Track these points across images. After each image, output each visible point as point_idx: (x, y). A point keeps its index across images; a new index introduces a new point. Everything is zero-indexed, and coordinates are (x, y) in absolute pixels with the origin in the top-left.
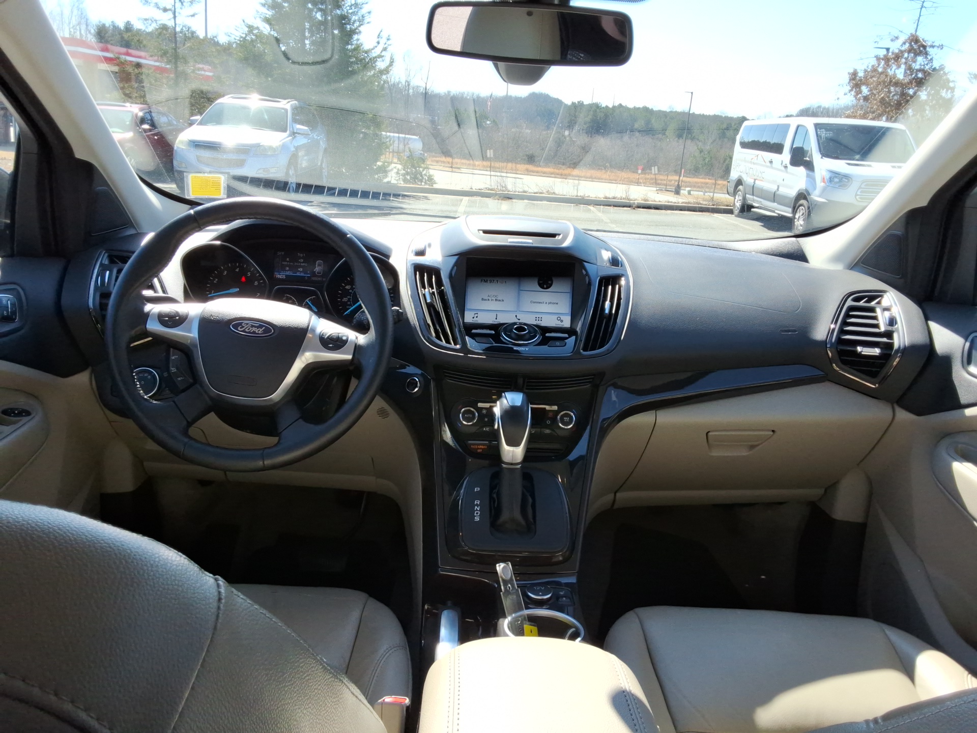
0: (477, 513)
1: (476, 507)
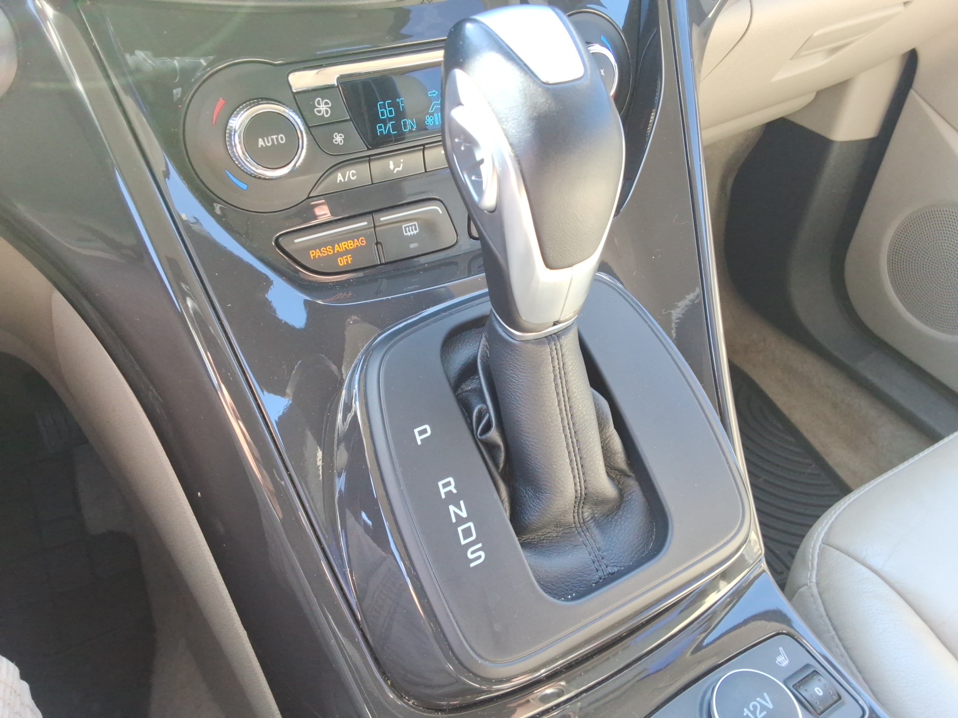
0: (467, 533)
1: (452, 508)
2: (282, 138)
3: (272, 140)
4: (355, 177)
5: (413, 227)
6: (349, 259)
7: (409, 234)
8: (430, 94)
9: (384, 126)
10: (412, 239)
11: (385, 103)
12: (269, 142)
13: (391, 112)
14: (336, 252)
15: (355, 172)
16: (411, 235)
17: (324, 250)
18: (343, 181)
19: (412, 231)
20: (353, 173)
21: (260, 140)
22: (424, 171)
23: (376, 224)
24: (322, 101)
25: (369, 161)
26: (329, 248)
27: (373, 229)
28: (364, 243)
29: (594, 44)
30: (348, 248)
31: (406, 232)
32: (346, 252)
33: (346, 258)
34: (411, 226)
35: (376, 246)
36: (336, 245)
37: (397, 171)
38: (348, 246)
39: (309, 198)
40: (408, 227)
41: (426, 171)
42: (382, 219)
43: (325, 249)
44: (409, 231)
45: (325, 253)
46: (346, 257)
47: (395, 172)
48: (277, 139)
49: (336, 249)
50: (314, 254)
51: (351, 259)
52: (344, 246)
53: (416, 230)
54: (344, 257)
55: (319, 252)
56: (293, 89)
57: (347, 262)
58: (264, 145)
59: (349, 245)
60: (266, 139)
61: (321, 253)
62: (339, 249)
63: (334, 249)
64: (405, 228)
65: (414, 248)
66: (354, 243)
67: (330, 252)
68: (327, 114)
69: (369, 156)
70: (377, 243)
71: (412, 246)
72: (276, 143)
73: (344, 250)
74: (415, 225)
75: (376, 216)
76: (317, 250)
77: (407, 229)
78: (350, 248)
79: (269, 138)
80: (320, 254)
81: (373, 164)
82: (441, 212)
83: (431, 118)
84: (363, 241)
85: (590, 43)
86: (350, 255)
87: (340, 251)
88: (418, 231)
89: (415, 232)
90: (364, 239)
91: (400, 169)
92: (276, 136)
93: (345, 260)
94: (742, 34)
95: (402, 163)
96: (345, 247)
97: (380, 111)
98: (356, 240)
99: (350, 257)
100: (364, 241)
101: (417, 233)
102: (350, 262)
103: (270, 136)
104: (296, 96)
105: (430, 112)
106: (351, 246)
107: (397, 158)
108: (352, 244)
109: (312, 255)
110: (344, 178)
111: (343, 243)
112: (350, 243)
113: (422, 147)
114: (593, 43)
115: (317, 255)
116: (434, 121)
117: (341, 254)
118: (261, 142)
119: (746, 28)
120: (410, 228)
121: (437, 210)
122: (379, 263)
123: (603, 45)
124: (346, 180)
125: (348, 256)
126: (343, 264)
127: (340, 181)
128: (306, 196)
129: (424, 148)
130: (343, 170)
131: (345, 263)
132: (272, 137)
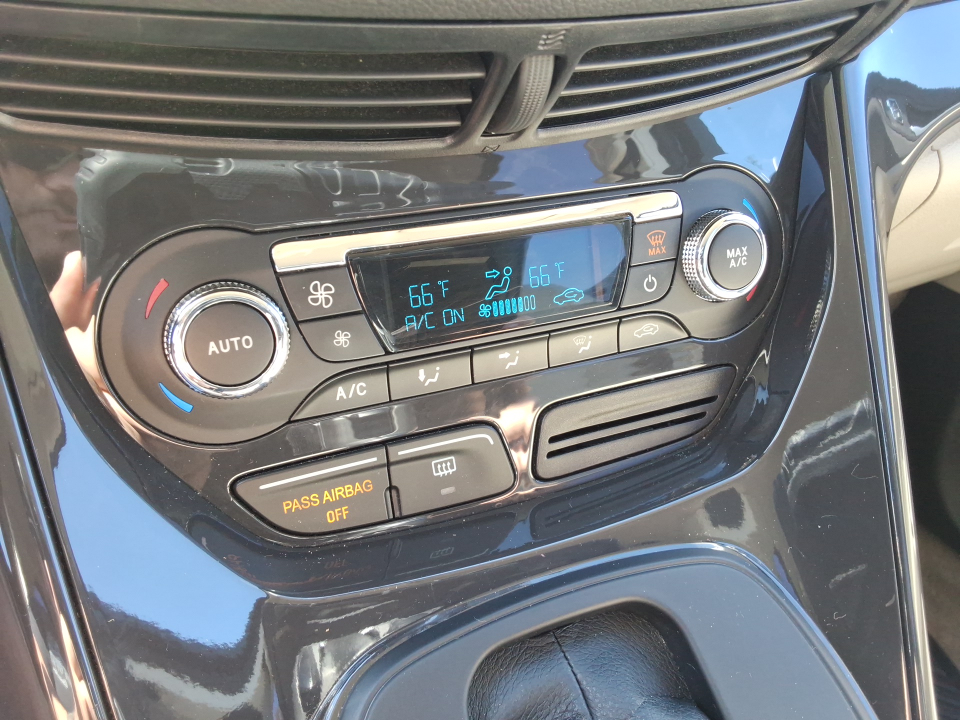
2: (247, 342)
3: (232, 343)
4: (365, 392)
5: (449, 464)
6: (344, 513)
7: (441, 474)
8: (488, 275)
9: (416, 319)
10: (446, 481)
11: (419, 288)
12: (225, 347)
13: (428, 299)
14: (324, 502)
15: (364, 385)
16: (444, 475)
17: (305, 500)
18: (345, 397)
19: (447, 469)
20: (361, 387)
21: (212, 344)
22: (471, 383)
23: (392, 459)
24: (321, 285)
25: (388, 371)
26: (314, 497)
27: (386, 468)
28: (370, 488)
29: (733, 212)
30: (344, 497)
31: (437, 471)
32: (341, 502)
33: (339, 512)
34: (446, 462)
35: (388, 493)
36: (326, 493)
37: (430, 383)
38: (344, 493)
39: (289, 422)
40: (441, 463)
41: (473, 383)
42: (400, 453)
43: (308, 498)
44: (442, 470)
45: (306, 505)
46: (340, 509)
47: (426, 384)
48: (239, 342)
49: (325, 499)
50: (290, 506)
51: (347, 512)
52: (337, 494)
53: (452, 467)
54: (336, 510)
55: (297, 503)
56: (276, 267)
57: (341, 517)
58: (218, 352)
59: (347, 491)
60: (221, 342)
61: (301, 503)
62: (329, 497)
63: (321, 498)
64: (436, 465)
65: (448, 495)
66: (354, 489)
67: (315, 502)
68: (327, 304)
69: (387, 363)
70: (391, 488)
71: (445, 491)
72: (237, 348)
73: (338, 499)
74: (451, 461)
75: (391, 449)
76: (295, 500)
77: (439, 466)
78: (348, 496)
79: (227, 341)
80: (299, 506)
81: (394, 376)
82: (492, 442)
83: (488, 308)
84: (368, 486)
85: (728, 210)
86: (346, 507)
87: (331, 500)
88: (455, 469)
89: (451, 471)
90: (370, 482)
91: (435, 380)
92: (238, 338)
93: (337, 515)
94: (926, 197)
95: (438, 371)
96: (340, 496)
97: (412, 297)
98: (357, 484)
99: (346, 510)
100: (371, 486)
101: (453, 472)
102: (345, 517)
103: (229, 338)
104: (281, 279)
105: (486, 299)
106: (350, 493)
107: (430, 367)
108: (351, 490)
109: (285, 508)
110: (347, 395)
111: (336, 489)
112: (349, 488)
113: (470, 350)
114: (731, 210)
115: (294, 507)
116: (491, 311)
117: (331, 506)
118: (212, 347)
119: (932, 190)
120: (444, 465)
121: (487, 440)
122: (391, 517)
123: (746, 212)
124: (350, 396)
125: (343, 508)
126: (334, 520)
127: (341, 397)
128: (287, 420)
129: (472, 351)
130: (347, 384)
131: (338, 519)
132: (232, 340)
